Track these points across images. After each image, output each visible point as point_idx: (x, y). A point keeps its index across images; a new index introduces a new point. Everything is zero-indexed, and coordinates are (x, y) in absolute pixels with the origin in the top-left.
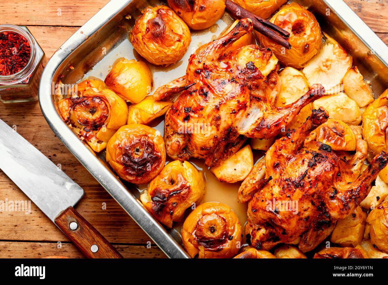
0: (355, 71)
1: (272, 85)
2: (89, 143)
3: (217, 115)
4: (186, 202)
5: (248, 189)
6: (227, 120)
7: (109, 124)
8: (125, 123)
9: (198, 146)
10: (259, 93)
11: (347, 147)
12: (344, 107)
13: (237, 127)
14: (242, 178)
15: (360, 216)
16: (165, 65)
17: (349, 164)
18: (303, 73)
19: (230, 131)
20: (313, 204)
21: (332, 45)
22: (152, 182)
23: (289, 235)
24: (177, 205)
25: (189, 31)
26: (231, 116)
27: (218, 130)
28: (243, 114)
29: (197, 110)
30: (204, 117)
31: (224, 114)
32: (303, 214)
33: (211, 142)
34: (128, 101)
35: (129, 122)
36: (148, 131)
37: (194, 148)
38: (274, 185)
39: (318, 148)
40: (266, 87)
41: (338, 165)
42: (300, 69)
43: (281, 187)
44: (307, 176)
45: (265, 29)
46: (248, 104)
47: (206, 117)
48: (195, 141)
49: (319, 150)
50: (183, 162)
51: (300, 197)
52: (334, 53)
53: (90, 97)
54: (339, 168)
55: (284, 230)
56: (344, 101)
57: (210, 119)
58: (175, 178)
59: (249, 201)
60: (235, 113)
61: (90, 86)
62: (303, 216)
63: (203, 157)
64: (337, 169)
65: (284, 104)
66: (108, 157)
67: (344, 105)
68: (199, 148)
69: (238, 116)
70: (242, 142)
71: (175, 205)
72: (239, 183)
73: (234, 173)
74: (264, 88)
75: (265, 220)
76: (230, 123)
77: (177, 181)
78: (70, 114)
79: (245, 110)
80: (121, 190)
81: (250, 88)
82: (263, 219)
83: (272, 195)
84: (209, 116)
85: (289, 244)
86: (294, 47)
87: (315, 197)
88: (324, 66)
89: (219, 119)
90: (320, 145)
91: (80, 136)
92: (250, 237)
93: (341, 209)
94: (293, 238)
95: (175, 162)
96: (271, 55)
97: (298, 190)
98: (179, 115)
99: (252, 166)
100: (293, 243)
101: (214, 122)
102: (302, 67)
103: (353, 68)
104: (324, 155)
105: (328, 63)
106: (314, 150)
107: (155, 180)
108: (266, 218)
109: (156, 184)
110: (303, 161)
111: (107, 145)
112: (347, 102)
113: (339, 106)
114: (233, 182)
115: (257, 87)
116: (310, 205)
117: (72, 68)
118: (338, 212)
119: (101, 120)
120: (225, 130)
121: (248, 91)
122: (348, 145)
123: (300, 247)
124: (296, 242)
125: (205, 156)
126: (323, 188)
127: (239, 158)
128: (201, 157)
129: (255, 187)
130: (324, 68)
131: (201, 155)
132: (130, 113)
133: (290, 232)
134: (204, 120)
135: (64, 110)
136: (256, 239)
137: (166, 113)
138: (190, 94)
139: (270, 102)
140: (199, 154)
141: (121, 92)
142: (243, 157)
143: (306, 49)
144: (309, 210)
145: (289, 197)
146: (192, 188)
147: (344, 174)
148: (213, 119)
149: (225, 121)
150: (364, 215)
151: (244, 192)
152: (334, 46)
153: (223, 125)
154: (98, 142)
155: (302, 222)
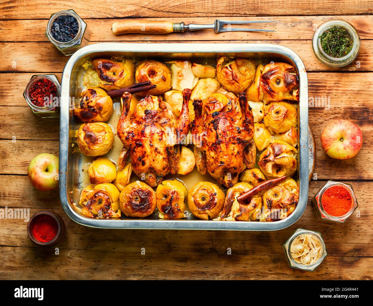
0: (195, 66)
1: (165, 110)
2: (112, 217)
3: (155, 148)
4: (180, 198)
5: (201, 166)
6: (161, 146)
7: (113, 199)
8: (119, 192)
9: (161, 169)
10: (163, 120)
11: (224, 104)
12: (206, 86)
13: (169, 144)
14: (194, 164)
15: (261, 127)
16: (111, 149)
17: (233, 110)
18: (174, 90)
19: (167, 149)
20: (234, 144)
21: (174, 64)
22: (157, 205)
23: (239, 167)
24: (178, 204)
25: (106, 124)
26: (161, 142)
27: (162, 154)
28: (165, 136)
29: (144, 155)
30: (150, 155)
31: (156, 145)
32: (234, 153)
33: (164, 162)
34: (111, 182)
35: (121, 190)
36: (133, 185)
37: (160, 172)
38: (210, 153)
39: (212, 117)
40: (164, 114)
41: (228, 116)
42: (171, 89)
43: (213, 150)
44: (219, 135)
45: (137, 89)
46: (163, 130)
47: (151, 154)
48: (157, 169)
49: (213, 118)
50: (162, 183)
51: (225, 146)
52: (179, 67)
53: (93, 197)
54: (229, 116)
55: (234, 167)
56: (204, 83)
57: (153, 153)
58: (165, 194)
59: (207, 171)
60: (161, 140)
61: (87, 192)
62: (235, 154)
63: (168, 172)
64: (229, 118)
65: (179, 111)
66: (127, 215)
67: (206, 85)
68: (162, 170)
69: (164, 139)
70: (179, 148)
71: (177, 205)
72: (195, 167)
73: (188, 165)
74: (163, 115)
75: (222, 172)
76: (164, 146)
77: (167, 194)
78: (91, 213)
79: (164, 133)
80: (147, 223)
81: (157, 122)
82: (220, 172)
83: (213, 158)
84: (151, 152)
85: (243, 171)
86: (157, 83)
87: (232, 140)
88: (179, 77)
89: (156, 149)
90: (211, 115)
91: (106, 218)
92: (224, 185)
93: (248, 134)
94: (242, 167)
95: (158, 186)
96: (152, 98)
97: (221, 144)
98: (138, 165)
99: (193, 154)
100: (244, 169)
101: (156, 153)
102: (171, 87)
103: (193, 66)
104: (217, 118)
105: (180, 74)
106: (211, 120)
107: (157, 203)
108: (221, 170)
109: (160, 205)
110: (211, 130)
111: (121, 210)
112: (205, 82)
113: (204, 88)
114: (192, 169)
115: (159, 118)
116: (233, 146)
117: (72, 192)
118: (248, 136)
119: (108, 201)
120: (165, 151)
121: (157, 124)
122: (223, 102)
123: (248, 167)
124: (245, 167)
125: (169, 171)
126: (231, 133)
127: (184, 156)
128: (167, 173)
129: (203, 162)
130: (181, 78)
131: (166, 172)
132: (117, 186)
133: (237, 166)
134: (151, 156)
135: (87, 214)
136: (227, 184)
137: (132, 170)
138: (134, 151)
139: (172, 118)
140: (165, 173)
141: (103, 181)
142: (185, 155)
143: (164, 79)
144: (235, 148)
145: (221, 151)
146: (176, 190)
147: (235, 117)
148: (155, 152)
149: (161, 147)
150: (262, 125)
151: (201, 169)
152: (175, 64)
153: (161, 150)
154: (116, 212)
155: (237, 156)
